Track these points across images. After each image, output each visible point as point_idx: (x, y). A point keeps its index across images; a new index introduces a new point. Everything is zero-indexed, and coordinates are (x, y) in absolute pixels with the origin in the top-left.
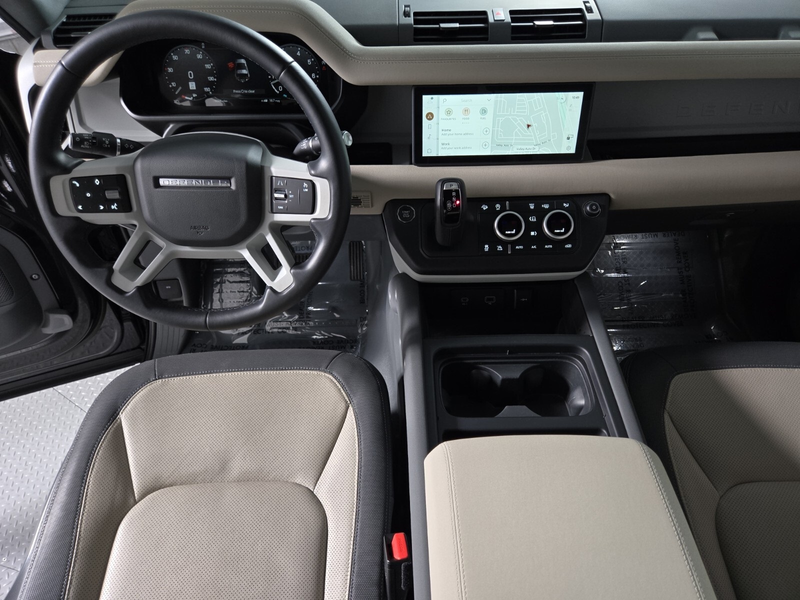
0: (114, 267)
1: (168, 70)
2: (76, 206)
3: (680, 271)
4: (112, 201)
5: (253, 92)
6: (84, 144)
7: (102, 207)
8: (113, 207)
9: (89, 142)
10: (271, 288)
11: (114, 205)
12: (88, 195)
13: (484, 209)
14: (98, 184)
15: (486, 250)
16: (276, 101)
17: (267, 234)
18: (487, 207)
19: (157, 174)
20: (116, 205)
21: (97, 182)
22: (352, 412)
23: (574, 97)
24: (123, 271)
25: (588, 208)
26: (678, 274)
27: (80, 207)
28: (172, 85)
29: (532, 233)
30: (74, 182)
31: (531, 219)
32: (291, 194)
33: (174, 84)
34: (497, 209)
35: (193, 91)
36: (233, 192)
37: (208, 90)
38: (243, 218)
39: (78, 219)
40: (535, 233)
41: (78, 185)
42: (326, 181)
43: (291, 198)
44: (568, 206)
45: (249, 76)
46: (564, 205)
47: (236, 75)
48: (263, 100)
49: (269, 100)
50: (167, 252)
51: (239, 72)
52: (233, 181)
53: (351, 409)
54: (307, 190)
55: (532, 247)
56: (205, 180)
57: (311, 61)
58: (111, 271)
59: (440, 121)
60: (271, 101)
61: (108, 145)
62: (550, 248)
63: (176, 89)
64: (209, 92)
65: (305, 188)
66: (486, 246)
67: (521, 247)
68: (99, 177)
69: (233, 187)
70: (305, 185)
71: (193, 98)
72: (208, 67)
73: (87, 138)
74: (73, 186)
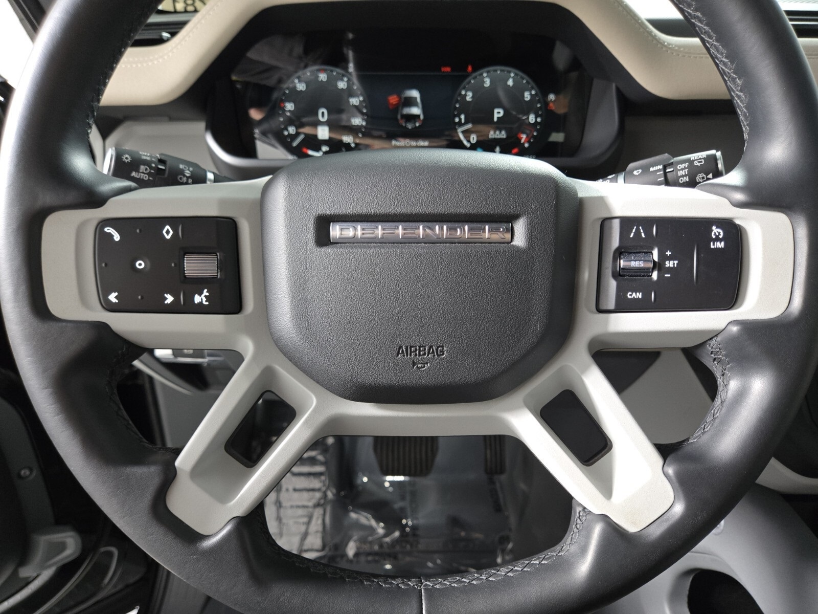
0: (177, 463)
1: (285, 106)
2: (103, 294)
4: (199, 284)
5: (426, 145)
6: (137, 171)
7: (169, 299)
8: (197, 299)
9: (151, 168)
10: (605, 518)
11: (200, 294)
12: (140, 265)
14: (168, 237)
17: (585, 369)
19: (328, 211)
20: (205, 293)
21: (168, 232)
24: (200, 470)
27: (113, 297)
28: (288, 131)
30: (108, 230)
32: (670, 258)
33: (292, 130)
35: (324, 142)
36: (517, 249)
37: (348, 140)
38: (537, 325)
39: (102, 328)
41: (117, 237)
42: (779, 219)
43: (670, 270)
45: (422, 117)
47: (399, 117)
50: (321, 419)
51: (406, 111)
52: (520, 227)
54: (721, 245)
56: (450, 225)
57: (531, 94)
58: (170, 476)
61: (188, 178)
64: (350, 144)
65: (717, 239)
68: (173, 221)
69: (520, 240)
70: (716, 231)
72: (355, 103)
73: (148, 158)
74: (102, 239)
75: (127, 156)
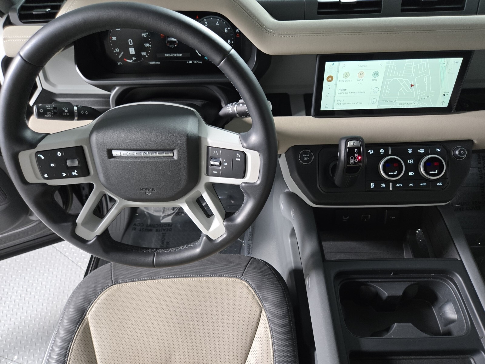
0: (77, 221)
1: (112, 38)
2: (43, 175)
3: (479, 169)
4: (73, 168)
5: (181, 55)
6: (47, 114)
7: (64, 175)
8: (73, 174)
9: (51, 112)
10: (207, 236)
11: (74, 172)
12: (52, 165)
13: (371, 153)
14: (60, 156)
15: (372, 187)
16: (199, 62)
17: (203, 192)
18: (373, 152)
19: (110, 148)
20: (76, 171)
21: (59, 154)
22: (265, 315)
23: (454, 62)
24: (84, 223)
25: (457, 152)
26: (478, 172)
27: (46, 176)
28: (116, 50)
29: (410, 174)
30: (39, 155)
31: (410, 161)
32: (225, 162)
33: (117, 50)
34: (381, 153)
35: (133, 55)
36: (175, 161)
37: (144, 54)
38: (184, 181)
39: (44, 185)
40: (412, 174)
41: (43, 158)
42: (256, 153)
43: (225, 166)
44: (440, 150)
45: (177, 42)
46: (437, 150)
47: (166, 42)
48: (188, 62)
49: (193, 62)
50: (121, 206)
51: (169, 39)
52: (175, 152)
53: (263, 313)
54: (239, 160)
55: (410, 185)
56: (152, 151)
57: (228, 30)
58: (75, 225)
59: (338, 83)
60: (195, 62)
61: (67, 113)
62: (424, 186)
63: (119, 53)
64: (145, 56)
65: (238, 158)
66: (372, 184)
67: (401, 185)
68: (60, 150)
69: (176, 157)
70: (238, 155)
71: (133, 60)
72: (144, 36)
73: (50, 108)
74: (39, 159)
75: (41, 110)
